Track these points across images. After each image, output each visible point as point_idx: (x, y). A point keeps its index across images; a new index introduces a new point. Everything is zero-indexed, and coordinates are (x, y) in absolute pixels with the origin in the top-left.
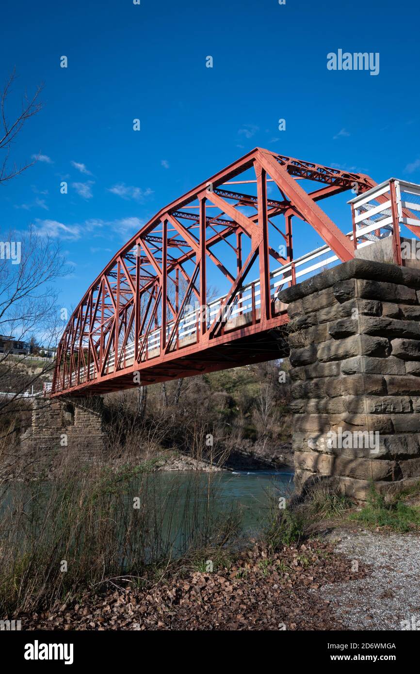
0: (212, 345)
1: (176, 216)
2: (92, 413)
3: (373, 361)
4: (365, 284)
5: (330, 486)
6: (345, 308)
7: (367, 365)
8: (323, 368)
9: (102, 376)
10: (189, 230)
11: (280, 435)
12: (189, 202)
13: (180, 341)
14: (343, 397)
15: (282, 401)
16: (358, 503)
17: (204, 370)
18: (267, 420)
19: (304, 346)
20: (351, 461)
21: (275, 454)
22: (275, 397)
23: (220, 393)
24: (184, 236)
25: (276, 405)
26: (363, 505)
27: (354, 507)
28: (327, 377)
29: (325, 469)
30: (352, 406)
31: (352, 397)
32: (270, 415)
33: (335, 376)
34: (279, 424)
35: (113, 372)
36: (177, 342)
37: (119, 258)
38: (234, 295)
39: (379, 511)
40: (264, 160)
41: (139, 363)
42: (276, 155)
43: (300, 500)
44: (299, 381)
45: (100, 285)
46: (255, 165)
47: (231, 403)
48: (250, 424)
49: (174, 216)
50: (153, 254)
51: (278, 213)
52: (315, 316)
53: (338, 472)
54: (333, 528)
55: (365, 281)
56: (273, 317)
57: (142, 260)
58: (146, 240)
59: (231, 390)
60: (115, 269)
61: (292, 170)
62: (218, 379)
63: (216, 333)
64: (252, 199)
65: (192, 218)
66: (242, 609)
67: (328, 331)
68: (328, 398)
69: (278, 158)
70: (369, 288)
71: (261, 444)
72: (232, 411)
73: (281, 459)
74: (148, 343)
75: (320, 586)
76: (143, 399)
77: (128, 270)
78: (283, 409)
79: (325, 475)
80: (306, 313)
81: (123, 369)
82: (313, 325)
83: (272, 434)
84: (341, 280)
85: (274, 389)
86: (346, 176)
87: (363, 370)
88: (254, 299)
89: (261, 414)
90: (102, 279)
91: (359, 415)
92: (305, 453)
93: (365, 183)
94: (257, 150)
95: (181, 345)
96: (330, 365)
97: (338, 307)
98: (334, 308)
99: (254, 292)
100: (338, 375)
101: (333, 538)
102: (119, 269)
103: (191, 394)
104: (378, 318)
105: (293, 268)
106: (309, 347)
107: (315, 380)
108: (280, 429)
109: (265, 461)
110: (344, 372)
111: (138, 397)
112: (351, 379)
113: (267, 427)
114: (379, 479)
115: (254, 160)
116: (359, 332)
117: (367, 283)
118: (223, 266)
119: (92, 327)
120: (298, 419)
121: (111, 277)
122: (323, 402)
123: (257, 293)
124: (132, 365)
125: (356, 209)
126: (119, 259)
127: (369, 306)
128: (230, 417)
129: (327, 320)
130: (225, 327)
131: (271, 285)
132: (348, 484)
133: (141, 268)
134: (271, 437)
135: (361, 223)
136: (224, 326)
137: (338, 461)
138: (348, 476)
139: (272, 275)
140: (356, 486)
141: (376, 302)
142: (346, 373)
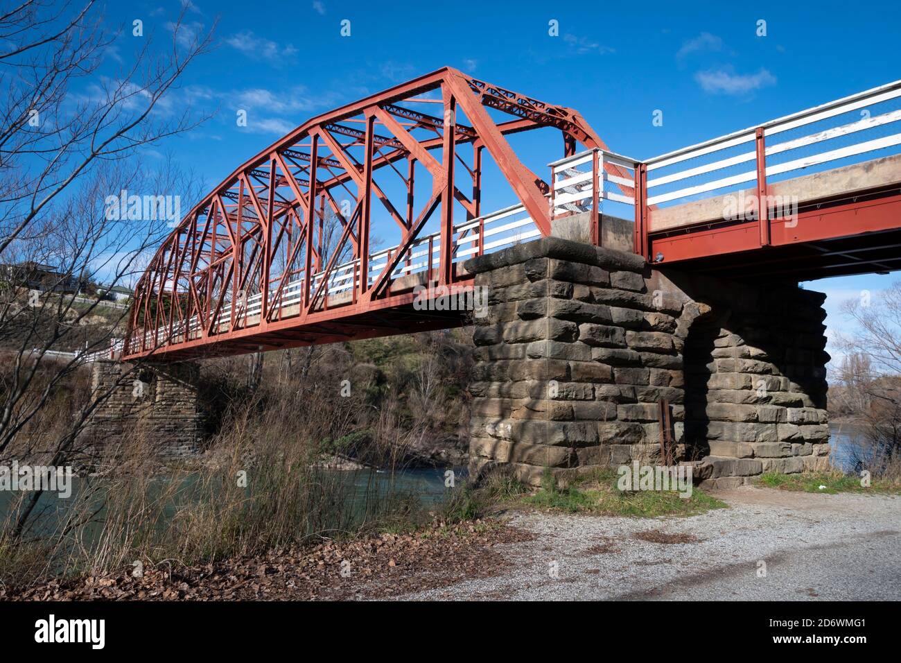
0: (374, 308)
1: (331, 130)
2: (184, 386)
3: (559, 346)
4: (557, 265)
5: (506, 472)
6: (536, 288)
7: (553, 350)
8: (508, 350)
9: (209, 336)
10: (347, 149)
11: (443, 424)
12: (355, 115)
13: (330, 298)
14: (526, 381)
15: (449, 379)
16: (533, 490)
17: (354, 335)
18: (428, 404)
19: (489, 324)
20: (530, 447)
21: (436, 448)
22: (440, 373)
23: (366, 364)
24: (339, 156)
25: (440, 384)
26: (537, 491)
27: (528, 492)
28: (512, 359)
29: (502, 456)
30: (535, 392)
31: (536, 382)
32: (432, 397)
33: (520, 359)
34: (443, 409)
35: (227, 332)
36: (325, 300)
37: (243, 174)
38: (406, 247)
39: (551, 494)
40: (454, 84)
41: (268, 322)
42: (470, 79)
43: (476, 486)
44: (482, 362)
45: (210, 208)
46: (443, 88)
47: (380, 379)
48: (404, 408)
49: (327, 130)
50: (294, 175)
51: (466, 141)
52: (504, 292)
53: (516, 459)
54: (507, 510)
55: (558, 262)
56: (453, 282)
57: (277, 181)
58: (285, 155)
59: (381, 362)
60: (235, 188)
61: (487, 100)
62: (363, 345)
63: (379, 293)
64: (434, 121)
65: (351, 133)
66: (430, 555)
67: (516, 310)
68: (511, 382)
69: (472, 82)
70: (561, 269)
71: (418, 434)
72: (380, 390)
73: (443, 455)
74: (283, 296)
75: (493, 545)
76: (256, 369)
77: (255, 193)
78: (450, 389)
79: (502, 461)
80: (495, 288)
81: (242, 328)
82: (502, 302)
83: (433, 422)
84: (534, 258)
85: (439, 362)
86: (552, 111)
87: (548, 354)
88: (431, 255)
89: (420, 396)
90: (214, 200)
91: (540, 401)
92: (483, 439)
93: (573, 122)
94: (446, 69)
95: (330, 304)
96: (517, 347)
97: (529, 286)
98: (525, 287)
99: (432, 247)
100: (523, 358)
101: (505, 517)
102: (242, 190)
103: (325, 364)
104: (568, 301)
105: (481, 225)
106: (494, 325)
107: (498, 363)
108: (444, 416)
109: (421, 457)
110: (529, 355)
111: (250, 365)
112: (537, 363)
113: (428, 413)
114: (555, 466)
115: (442, 81)
116: (548, 315)
117: (559, 264)
118: (388, 201)
119: (195, 267)
120: (478, 402)
121: (228, 199)
122: (506, 385)
123: (436, 249)
124: (258, 325)
125: (557, 173)
126: (242, 176)
127: (560, 288)
128: (376, 399)
129: (517, 299)
130: (392, 286)
131: (453, 241)
132: (525, 470)
133: (276, 193)
134: (431, 427)
135: (562, 191)
136: (390, 285)
137: (517, 448)
138: (525, 462)
139: (455, 229)
140: (532, 473)
141: (567, 284)
142: (531, 357)
